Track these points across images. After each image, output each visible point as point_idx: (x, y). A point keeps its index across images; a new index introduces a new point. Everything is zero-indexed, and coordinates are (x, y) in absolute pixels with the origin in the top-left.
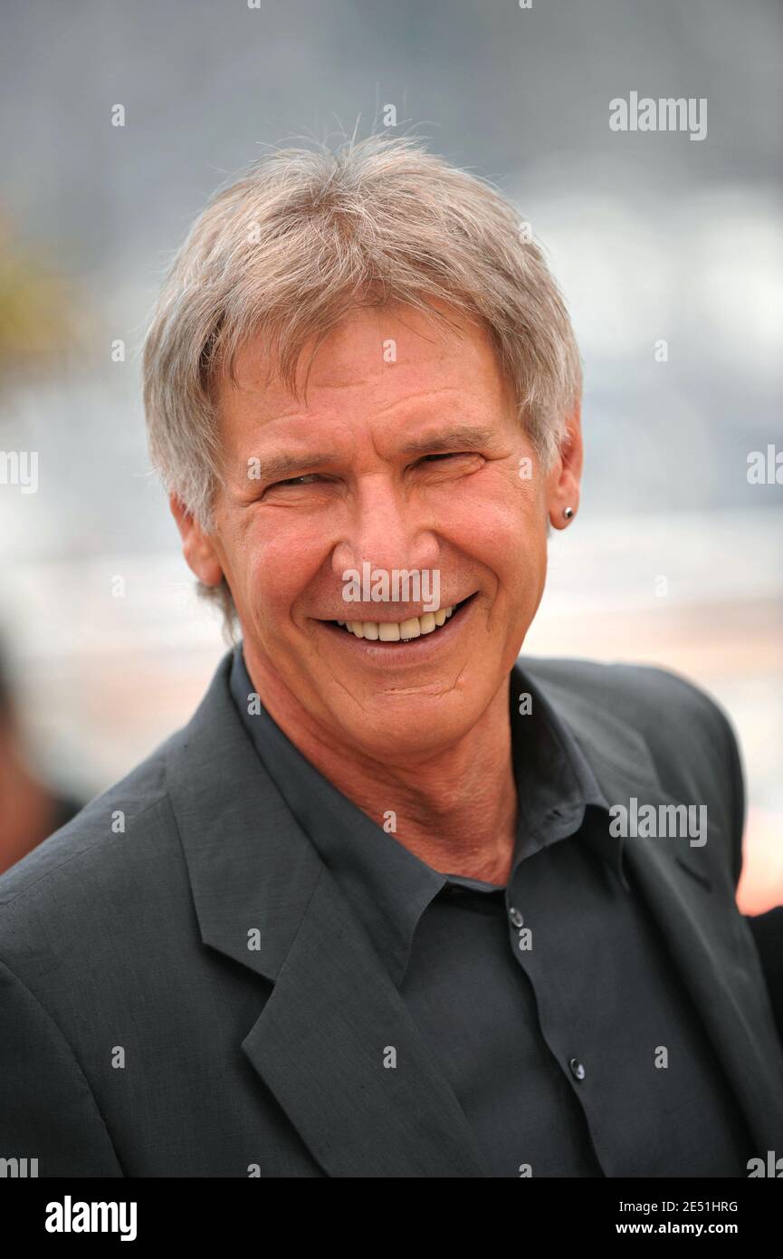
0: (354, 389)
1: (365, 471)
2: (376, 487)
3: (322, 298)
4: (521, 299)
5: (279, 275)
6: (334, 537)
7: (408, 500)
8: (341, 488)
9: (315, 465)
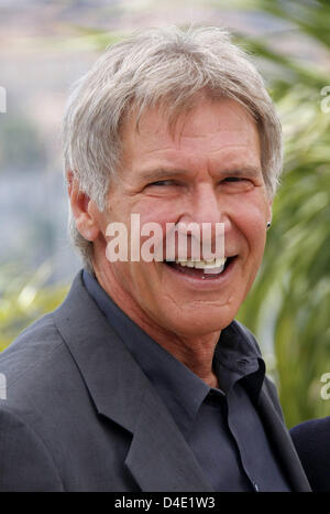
0: (201, 139)
1: (202, 180)
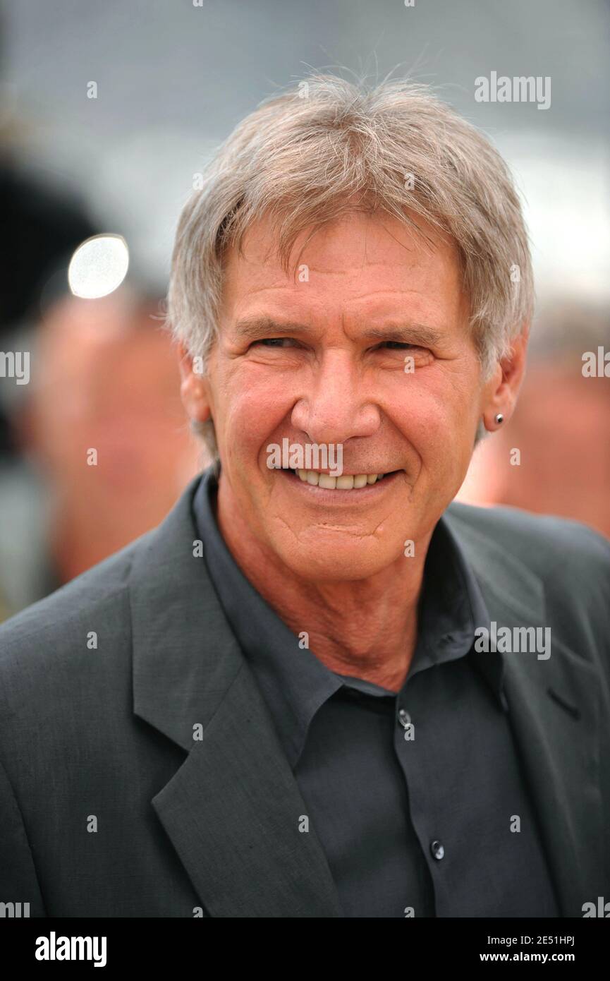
0: (336, 277)
1: (331, 345)
2: (337, 359)
3: (323, 197)
4: (491, 232)
5: (293, 171)
6: (297, 394)
7: (363, 375)
8: (310, 355)
9: (293, 331)
